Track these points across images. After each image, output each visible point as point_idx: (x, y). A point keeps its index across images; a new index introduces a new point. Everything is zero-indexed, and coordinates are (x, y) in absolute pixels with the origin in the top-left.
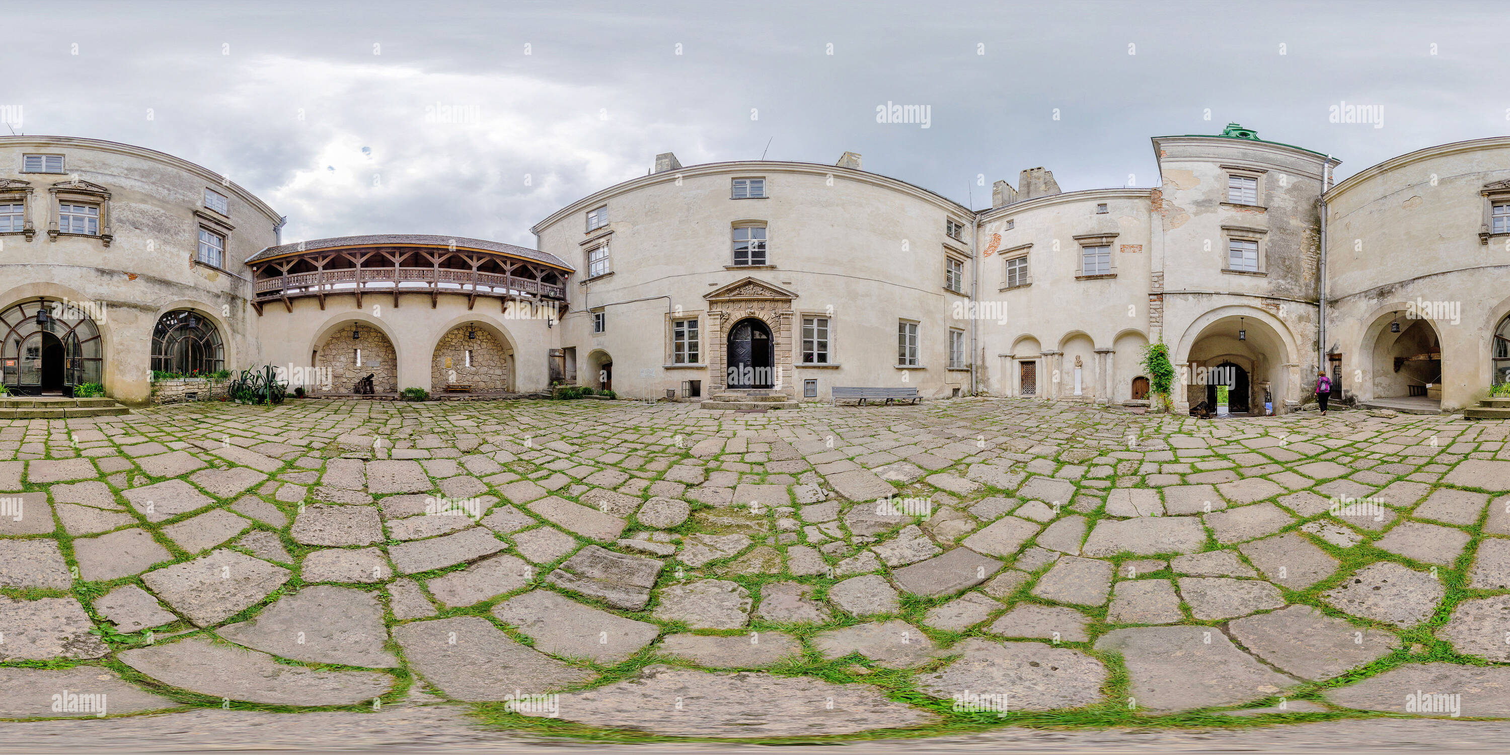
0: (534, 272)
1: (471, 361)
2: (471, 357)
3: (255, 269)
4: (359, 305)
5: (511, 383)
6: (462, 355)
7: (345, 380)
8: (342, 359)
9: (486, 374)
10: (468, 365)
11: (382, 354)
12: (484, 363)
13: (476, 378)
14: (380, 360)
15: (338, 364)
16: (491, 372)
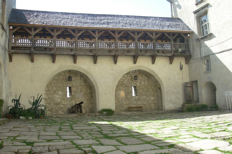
0: (169, 37)
1: (136, 93)
2: (135, 90)
3: (11, 28)
4: (75, 62)
5: (160, 105)
6: (130, 89)
7: (62, 106)
8: (60, 93)
9: (145, 100)
10: (134, 95)
11: (84, 90)
12: (143, 93)
13: (139, 102)
14: (83, 93)
15: (57, 96)
16: (148, 99)
